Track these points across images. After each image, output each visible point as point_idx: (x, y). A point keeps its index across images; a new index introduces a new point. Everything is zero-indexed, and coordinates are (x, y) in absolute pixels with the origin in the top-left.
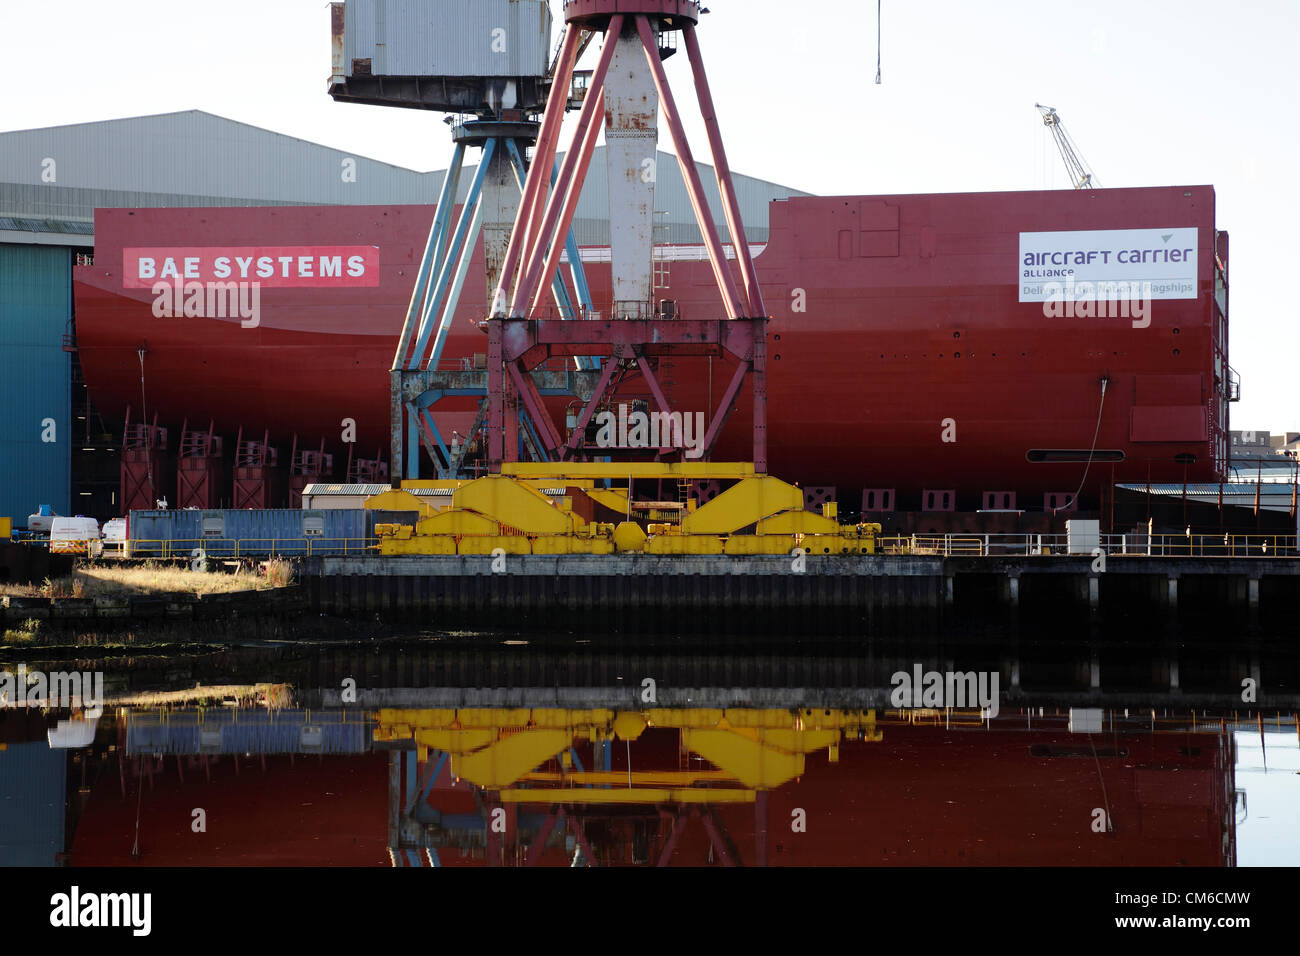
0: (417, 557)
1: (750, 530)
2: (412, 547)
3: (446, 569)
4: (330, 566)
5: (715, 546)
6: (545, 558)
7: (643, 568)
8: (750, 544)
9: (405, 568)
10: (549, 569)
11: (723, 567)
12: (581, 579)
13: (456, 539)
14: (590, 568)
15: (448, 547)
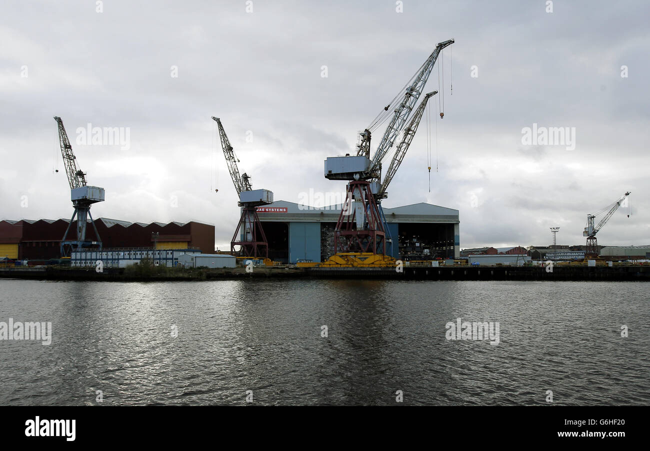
0: (324, 267)
1: (373, 263)
2: (323, 266)
3: (328, 269)
4: (312, 269)
5: (367, 266)
6: (342, 268)
7: (356, 269)
8: (373, 266)
9: (323, 269)
10: (343, 269)
11: (368, 269)
12: (348, 271)
13: (330, 265)
14: (349, 269)
15: (329, 266)
